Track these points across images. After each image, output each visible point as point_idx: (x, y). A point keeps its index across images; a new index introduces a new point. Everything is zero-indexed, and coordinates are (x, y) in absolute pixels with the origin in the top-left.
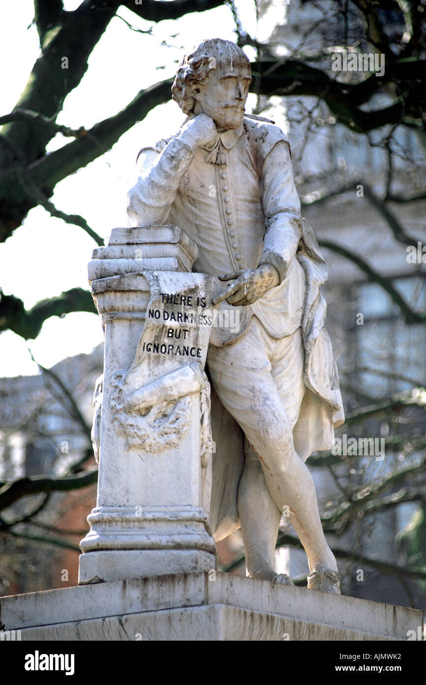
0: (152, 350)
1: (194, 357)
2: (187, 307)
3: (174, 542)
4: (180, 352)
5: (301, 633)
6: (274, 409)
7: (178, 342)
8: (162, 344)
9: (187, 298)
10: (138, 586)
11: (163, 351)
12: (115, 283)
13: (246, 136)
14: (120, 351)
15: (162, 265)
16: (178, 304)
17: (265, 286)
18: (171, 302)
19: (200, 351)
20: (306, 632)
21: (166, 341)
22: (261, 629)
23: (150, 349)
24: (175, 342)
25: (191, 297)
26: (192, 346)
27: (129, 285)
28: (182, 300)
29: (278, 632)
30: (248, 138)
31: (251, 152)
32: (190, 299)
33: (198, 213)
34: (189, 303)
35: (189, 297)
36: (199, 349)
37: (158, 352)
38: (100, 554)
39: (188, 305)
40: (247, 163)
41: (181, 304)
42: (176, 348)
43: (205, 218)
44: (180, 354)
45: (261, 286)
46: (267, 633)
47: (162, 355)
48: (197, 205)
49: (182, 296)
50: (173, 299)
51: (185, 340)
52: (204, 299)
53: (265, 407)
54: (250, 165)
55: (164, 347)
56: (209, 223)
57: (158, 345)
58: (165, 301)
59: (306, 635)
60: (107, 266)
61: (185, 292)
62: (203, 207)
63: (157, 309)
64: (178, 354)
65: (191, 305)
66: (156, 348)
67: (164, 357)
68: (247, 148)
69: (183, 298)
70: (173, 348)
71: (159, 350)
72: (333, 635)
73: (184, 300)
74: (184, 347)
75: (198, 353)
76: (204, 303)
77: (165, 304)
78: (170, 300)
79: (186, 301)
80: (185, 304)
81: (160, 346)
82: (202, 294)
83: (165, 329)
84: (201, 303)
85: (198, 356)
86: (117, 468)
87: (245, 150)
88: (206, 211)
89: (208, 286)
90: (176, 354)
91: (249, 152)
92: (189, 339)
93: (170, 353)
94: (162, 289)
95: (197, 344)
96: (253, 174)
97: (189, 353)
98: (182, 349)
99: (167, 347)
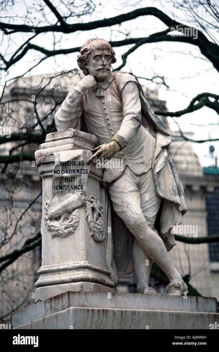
0: (59, 189)
1: (80, 190)
2: (74, 166)
3: (71, 279)
4: (72, 188)
5: (127, 315)
6: (132, 209)
7: (71, 184)
8: (63, 186)
9: (73, 162)
10: (49, 302)
11: (64, 189)
12: (42, 160)
13: (114, 81)
14: (48, 191)
15: (65, 148)
16: (69, 166)
17: (113, 151)
18: (65, 165)
19: (83, 186)
20: (130, 315)
21: (65, 184)
22: (99, 317)
23: (58, 189)
24: (69, 184)
25: (76, 162)
26: (78, 185)
27: (48, 160)
28: (71, 164)
29: (110, 317)
30: (115, 82)
31: (116, 89)
32: (75, 163)
33: (96, 121)
34: (75, 164)
35: (75, 162)
36: (82, 186)
37: (62, 190)
38: (40, 288)
39: (75, 165)
40: (114, 94)
41: (71, 165)
42: (70, 187)
43: (98, 123)
44: (73, 189)
45: (111, 151)
46: (103, 318)
47: (64, 191)
48: (94, 117)
49: (71, 162)
50: (66, 164)
51: (75, 182)
52: (83, 161)
53: (127, 209)
54: (116, 95)
55: (64, 187)
56: (100, 125)
57: (61, 186)
58: (62, 165)
59: (130, 316)
60: (42, 152)
61: (72, 159)
62: (97, 118)
63: (58, 169)
64: (72, 189)
65: (76, 165)
66: (61, 188)
67: (65, 191)
68: (114, 87)
69: (72, 163)
70: (69, 187)
71: (62, 188)
72: (148, 315)
73: (72, 164)
74: (75, 186)
75: (82, 187)
76: (83, 163)
77: (62, 167)
78: (64, 164)
79: (73, 164)
80: (73, 165)
81: (62, 187)
82: (82, 159)
83: (63, 178)
84: (81, 164)
85: (82, 189)
86: (49, 247)
87: (113, 89)
88: (98, 120)
89: (85, 155)
90: (71, 189)
91: (115, 89)
92: (76, 182)
93: (68, 189)
94: (61, 160)
95: (81, 183)
96: (118, 99)
97: (77, 188)
98: (73, 186)
99: (66, 187)
